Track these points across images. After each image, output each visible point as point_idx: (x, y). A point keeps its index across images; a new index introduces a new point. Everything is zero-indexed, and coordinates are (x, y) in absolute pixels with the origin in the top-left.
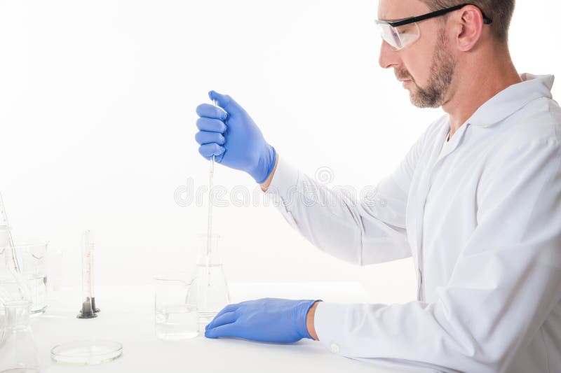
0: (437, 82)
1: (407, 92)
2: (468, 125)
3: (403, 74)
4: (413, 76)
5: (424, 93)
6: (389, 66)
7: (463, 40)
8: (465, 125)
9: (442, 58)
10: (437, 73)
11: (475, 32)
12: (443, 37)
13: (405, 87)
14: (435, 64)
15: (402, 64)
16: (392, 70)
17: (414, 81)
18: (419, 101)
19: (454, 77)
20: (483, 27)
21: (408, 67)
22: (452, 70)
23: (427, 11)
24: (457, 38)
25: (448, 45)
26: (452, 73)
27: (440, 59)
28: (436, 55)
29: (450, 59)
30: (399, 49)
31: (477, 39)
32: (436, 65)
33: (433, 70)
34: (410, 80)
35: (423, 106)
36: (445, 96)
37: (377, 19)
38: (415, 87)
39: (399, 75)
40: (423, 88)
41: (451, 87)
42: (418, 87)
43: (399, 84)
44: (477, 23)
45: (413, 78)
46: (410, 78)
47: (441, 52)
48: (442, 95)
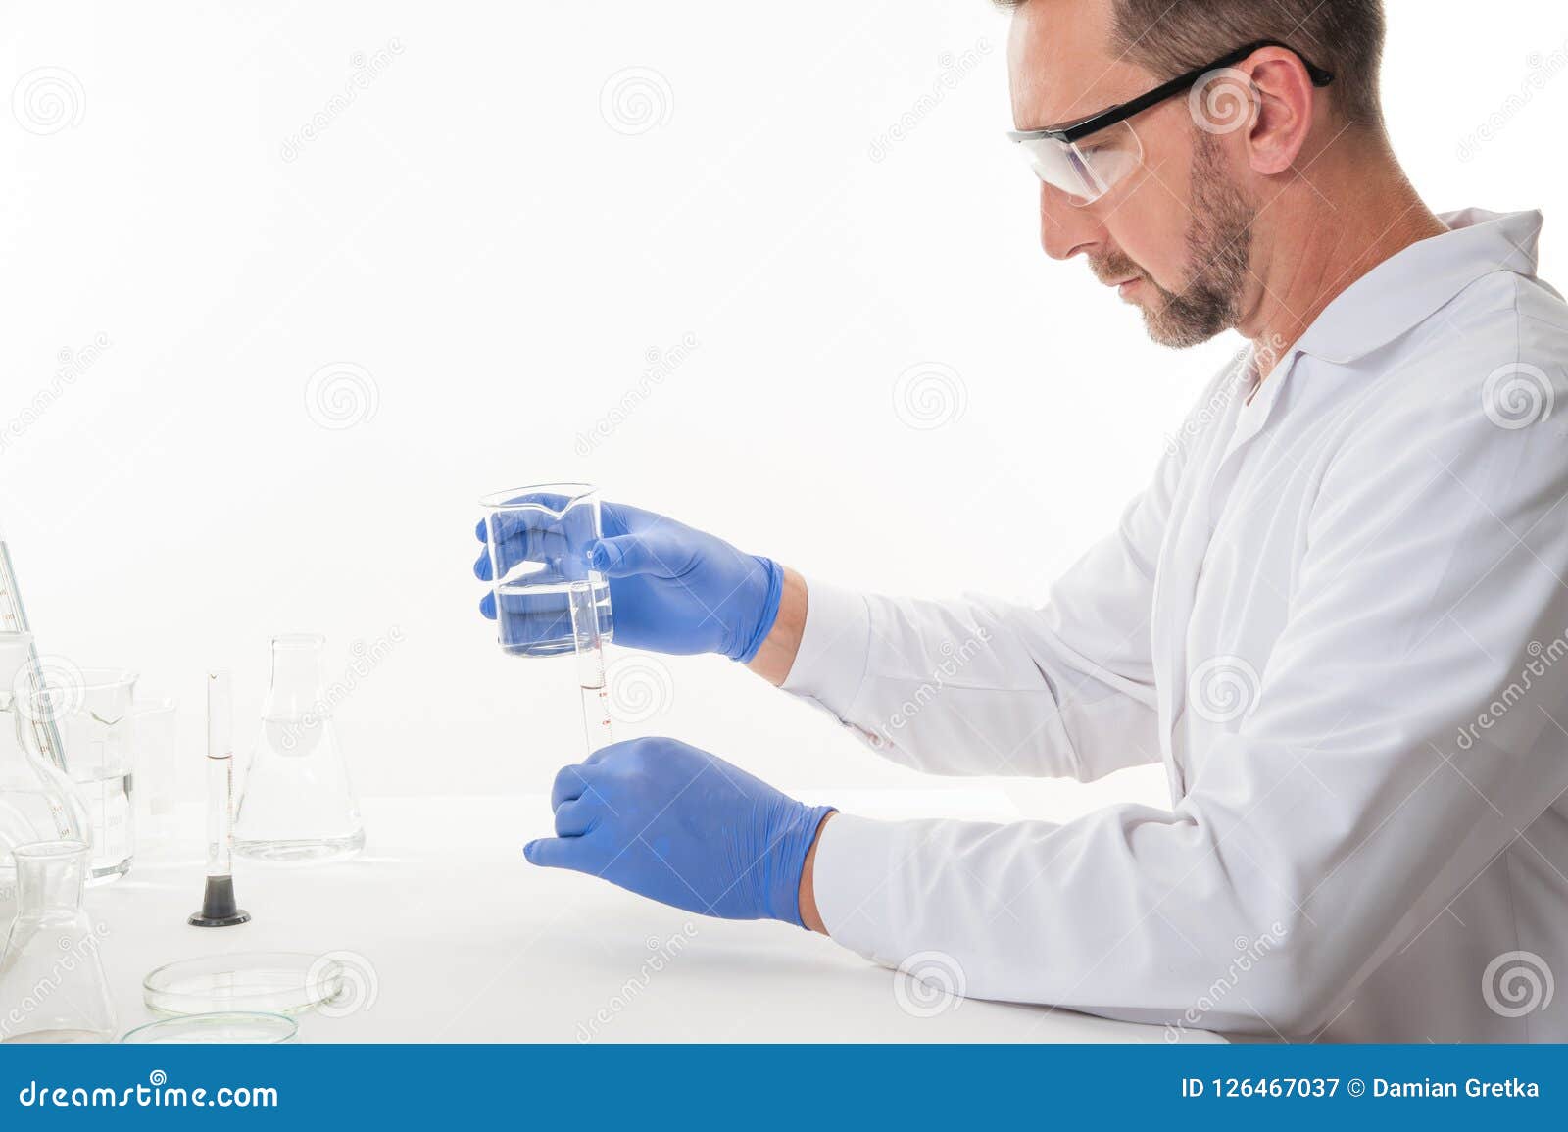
0: (1212, 272)
1: (1135, 313)
2: (1299, 355)
3: (1114, 266)
4: (1145, 266)
5: (1184, 306)
6: (1073, 251)
7: (1266, 142)
8: (1289, 356)
9: (1214, 204)
10: (1208, 247)
11: (1295, 117)
12: (1208, 147)
13: (1128, 297)
14: (1197, 225)
15: (1107, 238)
16: (1082, 258)
17: (1150, 278)
18: (1172, 331)
19: (1256, 251)
20: (1313, 99)
21: (1124, 244)
22: (1247, 232)
23: (1151, 83)
24: (1248, 142)
25: (1225, 166)
26: (1247, 238)
27: (1209, 208)
28: (1197, 199)
29: (1236, 203)
30: (1092, 198)
31: (1302, 134)
32: (1201, 227)
33: (1193, 240)
34: (1138, 279)
35: (1187, 343)
36: (1241, 303)
37: (1013, 129)
38: (1157, 295)
39: (1107, 273)
40: (1179, 294)
41: (1252, 276)
42: (1164, 292)
43: (1110, 295)
44: (1295, 93)
45: (1144, 271)
46: (1139, 273)
47: (1208, 189)
48: (1233, 304)
